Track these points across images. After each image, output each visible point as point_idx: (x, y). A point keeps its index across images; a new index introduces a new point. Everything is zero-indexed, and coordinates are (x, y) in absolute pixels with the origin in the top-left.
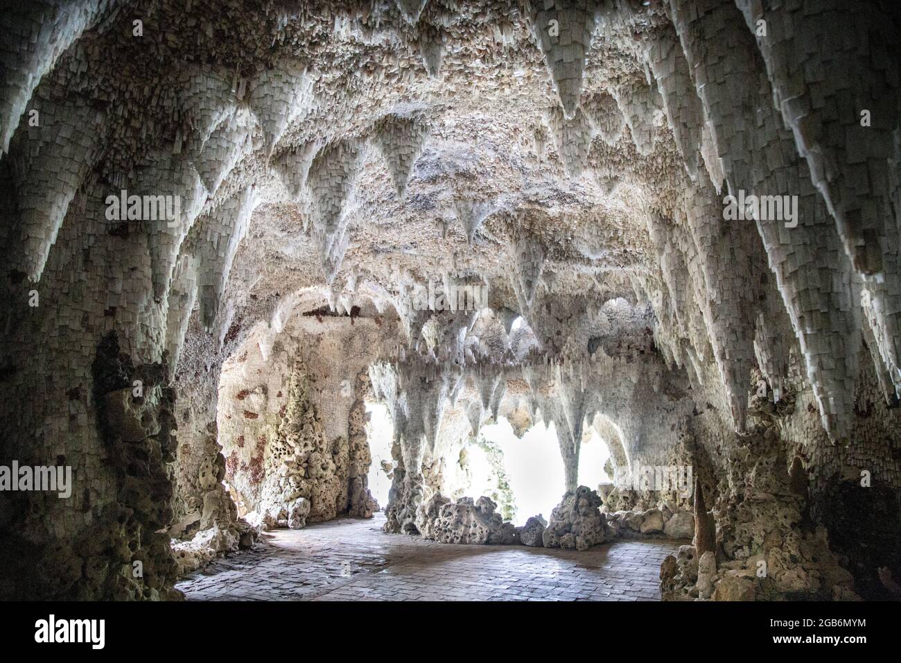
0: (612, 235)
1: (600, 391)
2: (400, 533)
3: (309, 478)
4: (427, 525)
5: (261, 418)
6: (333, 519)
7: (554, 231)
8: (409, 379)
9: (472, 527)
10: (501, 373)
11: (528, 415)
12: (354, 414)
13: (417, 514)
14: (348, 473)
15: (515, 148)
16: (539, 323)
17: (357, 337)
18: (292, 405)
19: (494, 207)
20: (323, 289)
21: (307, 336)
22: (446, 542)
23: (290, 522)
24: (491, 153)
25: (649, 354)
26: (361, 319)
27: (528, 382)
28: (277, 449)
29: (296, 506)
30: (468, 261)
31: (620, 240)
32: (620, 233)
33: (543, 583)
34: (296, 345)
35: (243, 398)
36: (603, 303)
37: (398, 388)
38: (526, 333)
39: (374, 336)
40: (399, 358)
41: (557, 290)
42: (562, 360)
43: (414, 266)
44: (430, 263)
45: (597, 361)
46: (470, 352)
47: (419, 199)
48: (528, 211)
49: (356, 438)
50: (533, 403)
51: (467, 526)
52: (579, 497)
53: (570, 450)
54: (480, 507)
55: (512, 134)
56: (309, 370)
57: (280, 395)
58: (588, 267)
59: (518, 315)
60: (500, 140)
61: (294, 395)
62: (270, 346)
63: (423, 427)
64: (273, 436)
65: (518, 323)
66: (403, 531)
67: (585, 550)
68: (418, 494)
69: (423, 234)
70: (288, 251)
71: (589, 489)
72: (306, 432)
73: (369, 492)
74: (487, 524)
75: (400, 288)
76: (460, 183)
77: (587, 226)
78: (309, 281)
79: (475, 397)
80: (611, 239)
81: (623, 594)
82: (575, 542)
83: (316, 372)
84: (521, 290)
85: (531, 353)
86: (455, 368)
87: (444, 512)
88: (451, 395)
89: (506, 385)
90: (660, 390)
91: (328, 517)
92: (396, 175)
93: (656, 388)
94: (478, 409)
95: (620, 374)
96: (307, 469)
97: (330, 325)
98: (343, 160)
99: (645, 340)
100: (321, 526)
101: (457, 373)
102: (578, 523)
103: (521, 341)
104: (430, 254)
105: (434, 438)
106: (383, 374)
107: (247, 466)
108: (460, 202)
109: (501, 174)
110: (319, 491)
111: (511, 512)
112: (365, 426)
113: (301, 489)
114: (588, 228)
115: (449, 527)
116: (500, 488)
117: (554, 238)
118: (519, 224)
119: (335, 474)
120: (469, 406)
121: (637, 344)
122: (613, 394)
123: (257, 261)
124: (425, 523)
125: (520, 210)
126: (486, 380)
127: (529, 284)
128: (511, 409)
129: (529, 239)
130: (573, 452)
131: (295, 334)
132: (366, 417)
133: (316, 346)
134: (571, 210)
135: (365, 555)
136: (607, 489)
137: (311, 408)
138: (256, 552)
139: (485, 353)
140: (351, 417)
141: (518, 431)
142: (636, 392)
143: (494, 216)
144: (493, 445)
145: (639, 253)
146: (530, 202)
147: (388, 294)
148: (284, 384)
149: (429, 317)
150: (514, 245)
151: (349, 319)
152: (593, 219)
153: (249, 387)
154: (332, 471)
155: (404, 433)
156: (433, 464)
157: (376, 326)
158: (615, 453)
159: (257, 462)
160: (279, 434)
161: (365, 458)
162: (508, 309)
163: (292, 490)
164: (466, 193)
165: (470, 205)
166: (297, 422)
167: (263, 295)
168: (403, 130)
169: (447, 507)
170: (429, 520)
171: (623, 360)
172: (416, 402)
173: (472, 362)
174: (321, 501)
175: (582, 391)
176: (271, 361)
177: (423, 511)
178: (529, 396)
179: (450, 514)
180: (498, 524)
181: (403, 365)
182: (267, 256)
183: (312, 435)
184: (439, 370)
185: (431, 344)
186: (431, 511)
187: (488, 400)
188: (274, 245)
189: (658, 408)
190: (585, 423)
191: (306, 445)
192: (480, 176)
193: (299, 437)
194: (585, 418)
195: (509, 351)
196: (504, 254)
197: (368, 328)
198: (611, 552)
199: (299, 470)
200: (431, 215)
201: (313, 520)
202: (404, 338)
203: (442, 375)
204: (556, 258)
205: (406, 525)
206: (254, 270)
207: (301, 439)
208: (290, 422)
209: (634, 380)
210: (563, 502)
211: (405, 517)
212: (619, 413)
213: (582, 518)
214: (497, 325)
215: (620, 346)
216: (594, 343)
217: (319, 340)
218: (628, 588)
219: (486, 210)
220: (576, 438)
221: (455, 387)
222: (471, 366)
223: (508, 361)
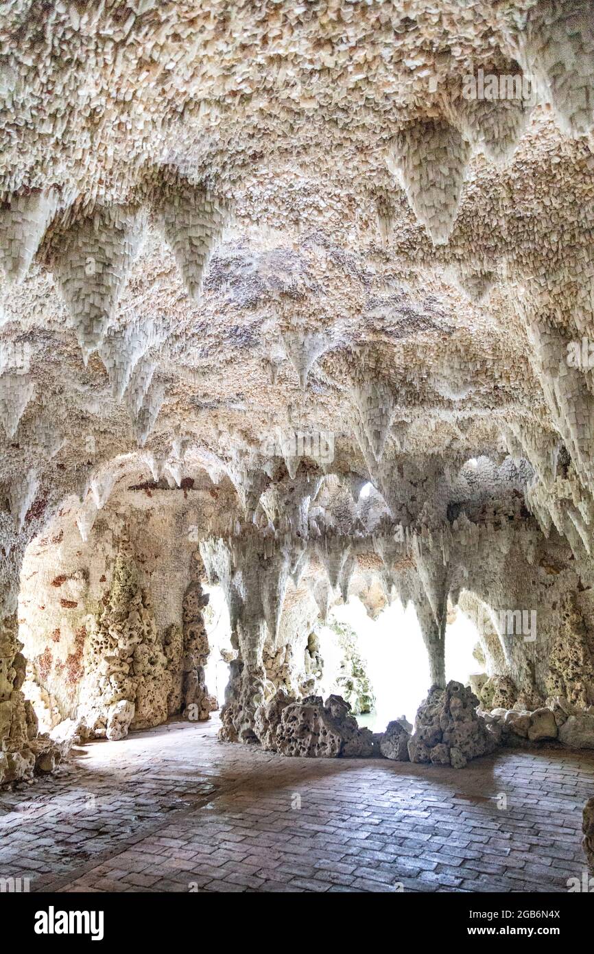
0: (478, 367)
1: (465, 565)
2: (237, 741)
3: (135, 675)
4: (268, 732)
5: (80, 606)
6: (162, 723)
7: (405, 369)
8: (244, 555)
9: (321, 734)
10: (350, 546)
11: (383, 592)
12: (189, 598)
13: (255, 718)
14: (182, 667)
15: (351, 238)
16: (390, 489)
17: (191, 512)
18: (117, 590)
19: (331, 340)
20: (144, 456)
21: (135, 512)
22: (291, 755)
23: (109, 731)
24: (321, 253)
25: (519, 520)
26: (195, 492)
27: (381, 555)
28: (97, 642)
29: (117, 711)
30: (305, 415)
31: (489, 374)
32: (489, 364)
33: (414, 828)
34: (122, 523)
35: (60, 585)
36: (463, 463)
37: (232, 567)
38: (376, 501)
39: (210, 510)
40: (232, 532)
41: (410, 448)
42: (419, 529)
43: (244, 427)
44: (263, 422)
45: (460, 529)
46: (314, 524)
47: (238, 333)
48: (373, 344)
49: (191, 625)
50: (388, 580)
51: (316, 735)
52: (450, 696)
53: (433, 635)
54: (330, 709)
55: (346, 211)
56: (136, 549)
57: (103, 579)
58: (449, 412)
59: (367, 480)
60: (331, 224)
61: (119, 579)
62: (90, 525)
63: (262, 611)
64: (93, 627)
65: (367, 491)
66: (240, 739)
67: (463, 768)
68: (258, 692)
69: (249, 381)
70: (93, 409)
71: (461, 685)
72: (131, 622)
73: (205, 690)
74: (339, 731)
75: (232, 453)
76: (287, 307)
77: (446, 358)
78: (125, 446)
79: (321, 574)
80: (477, 373)
81: (530, 851)
82: (449, 755)
83: (145, 551)
84: (368, 446)
85: (382, 523)
86: (297, 540)
87: (287, 715)
88: (293, 572)
89: (356, 560)
90: (535, 563)
91: (158, 720)
92: (186, 266)
93: (530, 560)
94: (325, 588)
95: (487, 544)
96: (132, 665)
97: (161, 499)
98: (103, 238)
99: (514, 504)
100: (146, 734)
101: (299, 548)
102: (451, 730)
103: (371, 510)
104: (261, 409)
105: (275, 624)
106: (214, 552)
107: (63, 663)
108: (288, 333)
109: (337, 288)
110: (146, 690)
111: (369, 703)
112: (202, 611)
113: (124, 689)
114: (448, 361)
115: (293, 735)
116: (355, 675)
117: (405, 378)
118: (363, 362)
119: (166, 669)
120: (316, 585)
121: (504, 508)
122: (480, 567)
123: (60, 423)
124: (266, 729)
125: (362, 344)
126: (333, 555)
127: (378, 435)
128: (363, 586)
129: (375, 380)
130: (437, 637)
131: (121, 510)
132: (204, 601)
133: (146, 523)
134: (425, 339)
135: (189, 779)
136: (480, 680)
137: (139, 592)
138: (57, 778)
139: (331, 524)
140: (185, 601)
141: (372, 611)
142: (507, 564)
143: (331, 353)
144: (346, 627)
145: (515, 389)
146: (375, 331)
147: (219, 461)
148: (108, 566)
149: (268, 486)
150: (357, 390)
151: (181, 492)
152: (454, 349)
153: (67, 572)
154: (163, 665)
155: (241, 619)
156: (277, 653)
157: (212, 499)
158: (487, 637)
159: (74, 659)
160: (100, 624)
161: (202, 648)
162: (354, 473)
163: (113, 691)
164: (295, 320)
165: (301, 336)
166: (122, 609)
167: (72, 464)
168: (192, 201)
169: (290, 710)
170: (270, 727)
171: (490, 527)
172: (254, 581)
173: (317, 534)
174: (148, 703)
175: (445, 564)
176: (93, 541)
177: (263, 714)
178: (382, 572)
179: (295, 718)
180: (353, 731)
181: (237, 540)
182: (70, 416)
183: (138, 624)
184: (278, 544)
185: (271, 516)
186: (272, 715)
187: (336, 577)
188: (76, 403)
189: (534, 583)
190: (449, 602)
191: (131, 636)
192: (310, 295)
193: (124, 627)
194: (449, 596)
195: (358, 521)
196: (346, 403)
197: (204, 502)
198: (497, 771)
199: (121, 665)
200: (255, 354)
201: (138, 726)
202: (241, 511)
203: (282, 550)
204: (409, 402)
205: (244, 732)
206: (57, 433)
207: (126, 629)
208: (113, 610)
209: (505, 551)
210: (429, 698)
211: (242, 722)
212: (488, 589)
213: (456, 723)
214: (344, 494)
215: (484, 512)
216: (454, 509)
217: (148, 516)
218: (534, 840)
219: (321, 343)
220: (440, 621)
221: (298, 563)
222: (315, 539)
223: (357, 532)
